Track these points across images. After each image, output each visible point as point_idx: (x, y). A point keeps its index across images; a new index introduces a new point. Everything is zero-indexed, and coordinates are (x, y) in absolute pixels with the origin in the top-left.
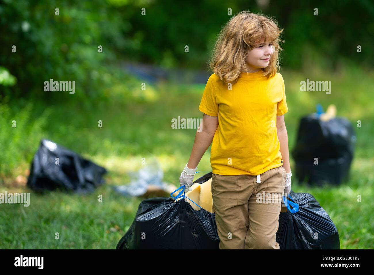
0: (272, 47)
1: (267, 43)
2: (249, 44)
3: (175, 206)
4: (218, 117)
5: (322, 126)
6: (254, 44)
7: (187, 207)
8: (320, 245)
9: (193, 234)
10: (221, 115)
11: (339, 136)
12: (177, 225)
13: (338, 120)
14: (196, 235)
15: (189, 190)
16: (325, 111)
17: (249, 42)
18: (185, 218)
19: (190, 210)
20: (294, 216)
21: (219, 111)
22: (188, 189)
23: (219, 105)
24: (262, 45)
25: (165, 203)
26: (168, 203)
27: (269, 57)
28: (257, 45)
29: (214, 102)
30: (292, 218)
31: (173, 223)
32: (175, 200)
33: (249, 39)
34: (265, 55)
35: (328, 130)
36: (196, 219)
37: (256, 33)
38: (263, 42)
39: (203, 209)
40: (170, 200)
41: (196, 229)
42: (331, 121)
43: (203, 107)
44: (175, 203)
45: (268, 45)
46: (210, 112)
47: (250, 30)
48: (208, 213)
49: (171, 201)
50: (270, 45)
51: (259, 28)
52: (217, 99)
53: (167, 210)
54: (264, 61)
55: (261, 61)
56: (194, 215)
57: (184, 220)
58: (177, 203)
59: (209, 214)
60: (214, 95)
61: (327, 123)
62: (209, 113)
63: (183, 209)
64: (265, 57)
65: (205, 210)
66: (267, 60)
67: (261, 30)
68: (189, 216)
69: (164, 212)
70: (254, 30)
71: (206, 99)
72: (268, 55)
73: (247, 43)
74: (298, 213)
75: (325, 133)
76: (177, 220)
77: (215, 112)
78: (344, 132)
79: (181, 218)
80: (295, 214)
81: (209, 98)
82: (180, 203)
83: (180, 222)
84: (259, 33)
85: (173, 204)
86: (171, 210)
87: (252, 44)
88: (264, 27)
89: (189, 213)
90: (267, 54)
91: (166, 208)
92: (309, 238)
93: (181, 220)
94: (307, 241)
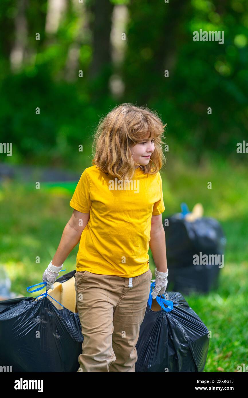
0: (153, 143)
1: (151, 139)
2: (134, 139)
3: (36, 305)
4: (89, 213)
5: (188, 227)
6: (139, 140)
7: (49, 306)
8: (192, 347)
9: (54, 335)
10: (92, 212)
11: (206, 238)
12: (39, 325)
13: (205, 220)
14: (58, 337)
15: (51, 288)
16: (191, 210)
17: (134, 138)
18: (47, 318)
19: (52, 309)
20: (168, 315)
21: (92, 207)
22: (49, 287)
23: (92, 201)
24: (145, 141)
25: (25, 302)
26: (28, 301)
27: (151, 154)
28: (141, 141)
29: (87, 198)
30: (166, 318)
31: (35, 323)
32: (35, 299)
33: (134, 135)
34: (147, 152)
35: (194, 232)
36: (59, 319)
37: (142, 128)
38: (147, 138)
39: (66, 309)
40: (29, 299)
41: (58, 330)
42: (197, 222)
43: (74, 204)
44: (36, 302)
45: (150, 141)
46: (82, 209)
47: (134, 125)
48: (71, 312)
49: (31, 300)
50: (152, 141)
51: (145, 123)
52: (90, 195)
53: (28, 308)
54: (146, 158)
55: (143, 158)
56: (57, 314)
57: (46, 320)
58: (39, 301)
59: (72, 314)
60: (88, 191)
61: (192, 223)
62: (80, 209)
63: (45, 308)
64: (147, 154)
65: (68, 310)
66: (148, 157)
67: (146, 125)
68: (51, 315)
69: (25, 311)
70: (139, 125)
71: (78, 195)
72: (150, 152)
73: (132, 139)
74: (172, 312)
75: (191, 235)
76: (38, 320)
77: (87, 209)
78: (212, 234)
79: (42, 318)
80: (169, 312)
81: (82, 194)
82: (41, 302)
83: (41, 322)
84: (144, 128)
85: (34, 303)
86: (32, 309)
87: (136, 139)
88: (149, 122)
89: (51, 312)
90: (149, 150)
91: (27, 307)
92: (181, 339)
93: (42, 320)
94: (179, 342)
